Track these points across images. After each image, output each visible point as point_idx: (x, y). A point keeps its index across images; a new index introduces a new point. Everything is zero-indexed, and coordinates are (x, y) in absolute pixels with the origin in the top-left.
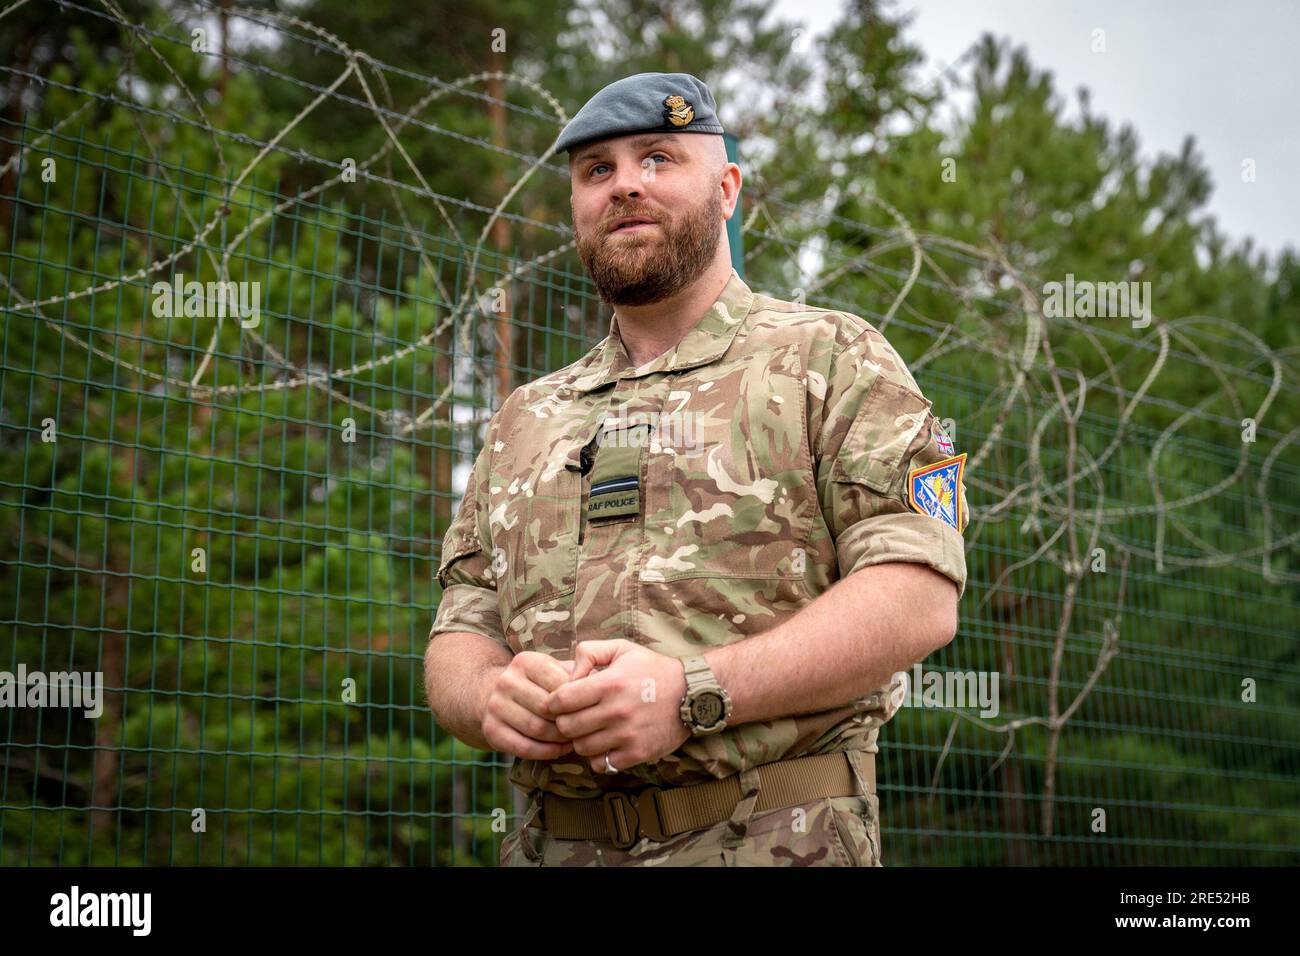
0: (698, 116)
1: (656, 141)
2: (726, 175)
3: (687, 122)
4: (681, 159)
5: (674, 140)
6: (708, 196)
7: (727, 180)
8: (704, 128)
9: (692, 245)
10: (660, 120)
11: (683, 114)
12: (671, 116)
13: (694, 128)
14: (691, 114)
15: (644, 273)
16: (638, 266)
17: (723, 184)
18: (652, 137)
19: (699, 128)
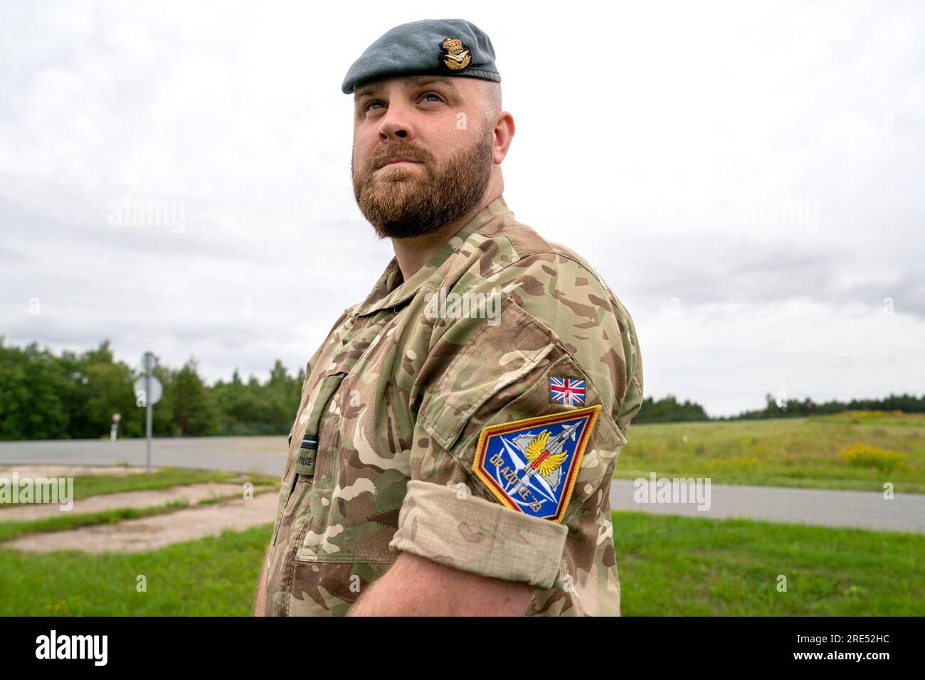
0: (475, 61)
1: (430, 82)
2: (500, 122)
3: (463, 66)
4: (453, 102)
5: (450, 84)
6: (478, 140)
7: (500, 128)
8: (481, 74)
9: (458, 188)
10: (435, 62)
11: (459, 58)
12: (447, 59)
13: (471, 73)
14: (468, 59)
15: (403, 210)
16: (399, 202)
17: (497, 131)
18: (427, 78)
19: (476, 73)
